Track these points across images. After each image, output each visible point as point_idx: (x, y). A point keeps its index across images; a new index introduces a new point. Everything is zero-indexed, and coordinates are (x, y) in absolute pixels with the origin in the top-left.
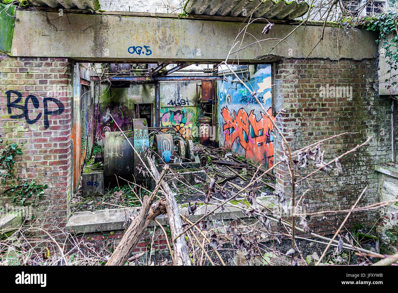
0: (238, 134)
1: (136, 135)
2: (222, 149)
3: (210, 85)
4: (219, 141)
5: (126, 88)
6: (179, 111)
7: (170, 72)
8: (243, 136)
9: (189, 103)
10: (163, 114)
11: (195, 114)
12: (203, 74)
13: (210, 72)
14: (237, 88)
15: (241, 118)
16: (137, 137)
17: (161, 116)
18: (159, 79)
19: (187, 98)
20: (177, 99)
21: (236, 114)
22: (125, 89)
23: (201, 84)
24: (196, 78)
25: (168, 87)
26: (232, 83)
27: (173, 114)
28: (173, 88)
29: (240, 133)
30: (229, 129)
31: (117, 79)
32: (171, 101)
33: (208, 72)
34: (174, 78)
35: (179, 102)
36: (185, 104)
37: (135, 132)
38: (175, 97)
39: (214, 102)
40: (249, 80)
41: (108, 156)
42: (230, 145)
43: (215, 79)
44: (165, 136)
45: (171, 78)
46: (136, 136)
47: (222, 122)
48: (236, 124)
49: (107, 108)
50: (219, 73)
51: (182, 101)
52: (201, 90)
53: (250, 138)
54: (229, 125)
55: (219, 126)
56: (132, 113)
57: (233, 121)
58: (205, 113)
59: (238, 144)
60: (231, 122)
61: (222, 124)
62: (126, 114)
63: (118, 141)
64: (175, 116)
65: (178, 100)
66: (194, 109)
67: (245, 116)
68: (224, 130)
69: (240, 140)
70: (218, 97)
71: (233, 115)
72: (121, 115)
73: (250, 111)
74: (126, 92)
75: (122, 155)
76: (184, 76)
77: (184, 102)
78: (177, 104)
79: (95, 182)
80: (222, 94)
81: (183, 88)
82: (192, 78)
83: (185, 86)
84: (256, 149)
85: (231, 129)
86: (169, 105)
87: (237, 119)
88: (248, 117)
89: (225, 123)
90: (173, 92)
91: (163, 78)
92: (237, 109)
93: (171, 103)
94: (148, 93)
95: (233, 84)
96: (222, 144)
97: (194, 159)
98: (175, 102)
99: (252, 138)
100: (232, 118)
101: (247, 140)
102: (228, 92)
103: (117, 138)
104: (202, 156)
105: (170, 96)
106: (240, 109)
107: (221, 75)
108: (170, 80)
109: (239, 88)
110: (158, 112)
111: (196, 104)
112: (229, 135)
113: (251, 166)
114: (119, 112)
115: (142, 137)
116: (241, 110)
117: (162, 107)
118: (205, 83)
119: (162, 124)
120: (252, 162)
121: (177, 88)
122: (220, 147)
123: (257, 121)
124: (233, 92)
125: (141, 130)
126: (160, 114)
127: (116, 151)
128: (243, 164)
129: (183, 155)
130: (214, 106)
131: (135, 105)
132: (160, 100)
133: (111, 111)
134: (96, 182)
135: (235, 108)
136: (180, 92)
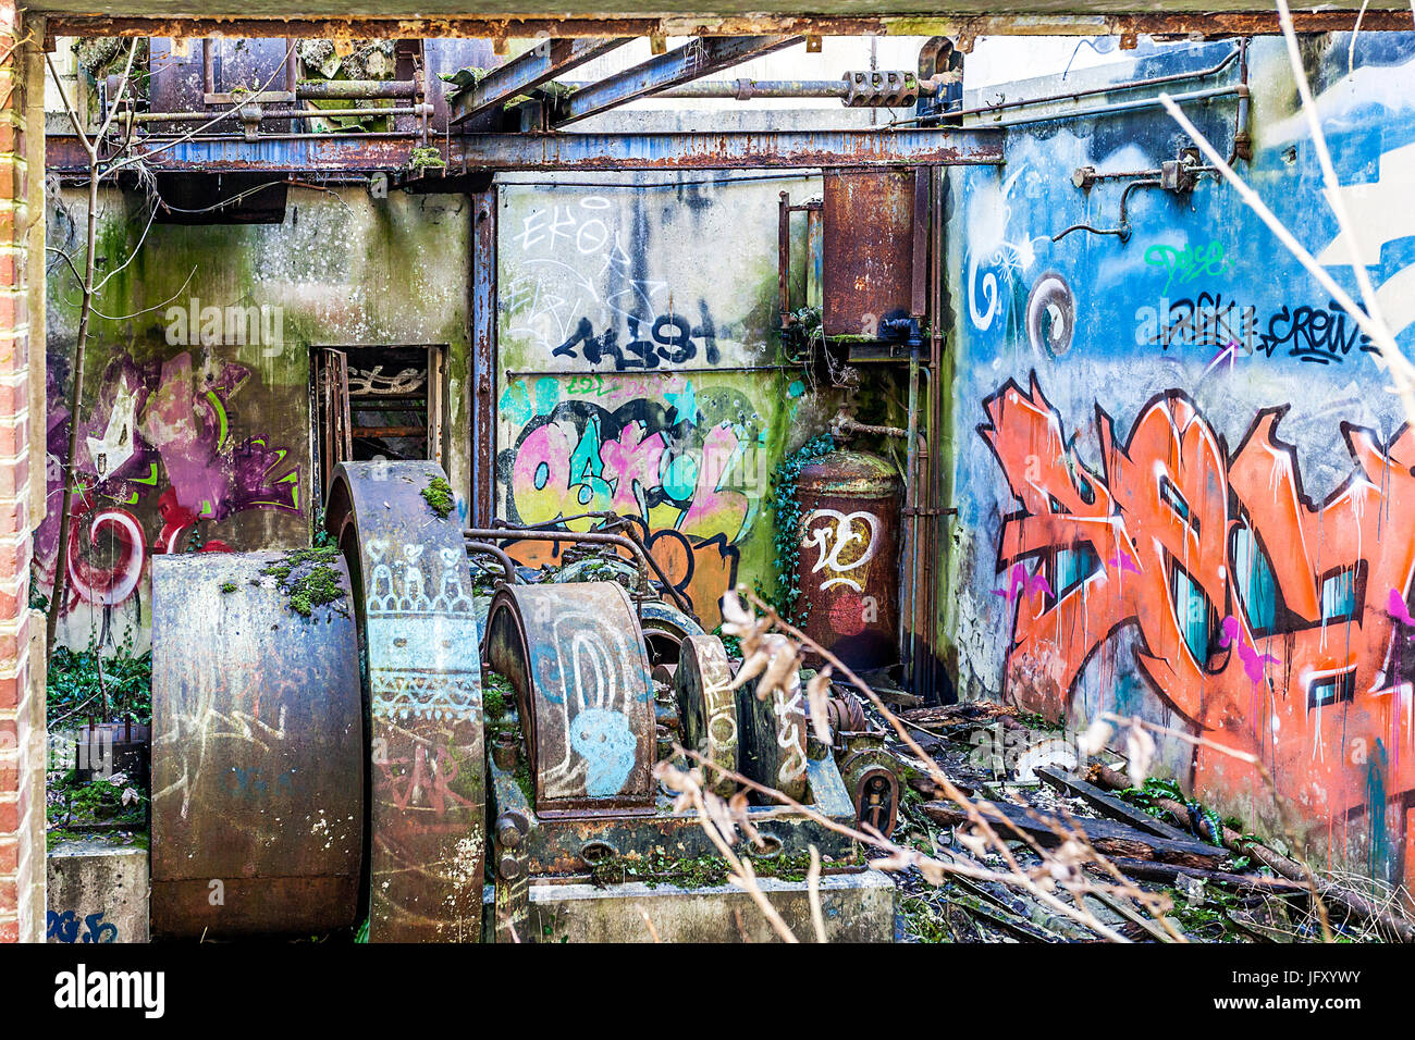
0: (1131, 597)
1: (384, 583)
2: (984, 712)
3: (894, 203)
4: (953, 652)
5: (250, 228)
6: (640, 409)
7: (596, 101)
8: (1169, 619)
9: (722, 345)
10: (517, 430)
11: (765, 434)
12: (833, 114)
13: (891, 100)
14: (1133, 224)
15: (1160, 469)
16: (391, 604)
17: (505, 442)
18: (504, 152)
19: (704, 306)
20: (625, 315)
21: (1115, 438)
22: (240, 236)
23: (820, 196)
24: (786, 147)
25: (563, 218)
26: (1088, 184)
27: (593, 426)
28: (595, 229)
29: (1149, 594)
30: (1046, 554)
31: (198, 158)
32: (585, 328)
33: (875, 101)
34: (617, 151)
35: (645, 334)
36: (690, 352)
37: (373, 565)
38: (616, 301)
39: (926, 343)
40: (1248, 159)
41: (183, 733)
42: (1050, 686)
43: (944, 152)
44: (581, 599)
45: (595, 152)
46: (382, 594)
47: (983, 501)
48: (1118, 523)
49: (113, 376)
50: (969, 104)
51: (665, 331)
52: (816, 242)
53: (1241, 638)
54: (1049, 525)
55: (961, 529)
56: (297, 417)
57: (1087, 496)
58: (845, 430)
59: (1125, 676)
60: (1070, 498)
61: (983, 514)
62: (247, 426)
63: (243, 624)
64: (610, 447)
65: (634, 324)
66: (759, 396)
67: (1198, 458)
68: (1001, 566)
69: (1142, 651)
70: (956, 305)
71: (1086, 448)
72: (217, 426)
73: (1248, 417)
74: (249, 256)
75: (280, 734)
76: (694, 135)
77: (682, 341)
78: (629, 356)
79: (91, 920)
80: (989, 280)
81: (671, 229)
82: (760, 146)
83: (686, 212)
84: (1298, 725)
85: (1064, 561)
86: (565, 363)
87: (1120, 473)
88: (1229, 462)
89: (1015, 507)
90: (595, 257)
91: (538, 152)
92: (1125, 400)
93: (579, 348)
94: (408, 267)
95: (1096, 192)
96: (987, 671)
97: (806, 785)
98: (611, 336)
99: (1259, 633)
100: (1076, 467)
101: (1213, 645)
102: (1044, 259)
103: (239, 599)
104: (865, 759)
105: (578, 292)
106: (1156, 399)
107: (988, 121)
108: (587, 166)
109: (1152, 229)
110: (484, 415)
111: (770, 353)
112: (1050, 602)
113: (1241, 862)
114: (200, 410)
115: (423, 606)
116: (1162, 405)
117: (511, 377)
118: (850, 188)
119: (509, 501)
120: (1252, 825)
121: (627, 228)
122: (963, 698)
123: (1305, 500)
124: (1089, 260)
125: (413, 551)
126: (503, 428)
127: (237, 702)
128: (1179, 842)
129: (724, 747)
130: (922, 375)
131: (318, 355)
132: (501, 315)
133: (144, 396)
134: (100, 916)
135: (1108, 389)
136: (653, 257)
